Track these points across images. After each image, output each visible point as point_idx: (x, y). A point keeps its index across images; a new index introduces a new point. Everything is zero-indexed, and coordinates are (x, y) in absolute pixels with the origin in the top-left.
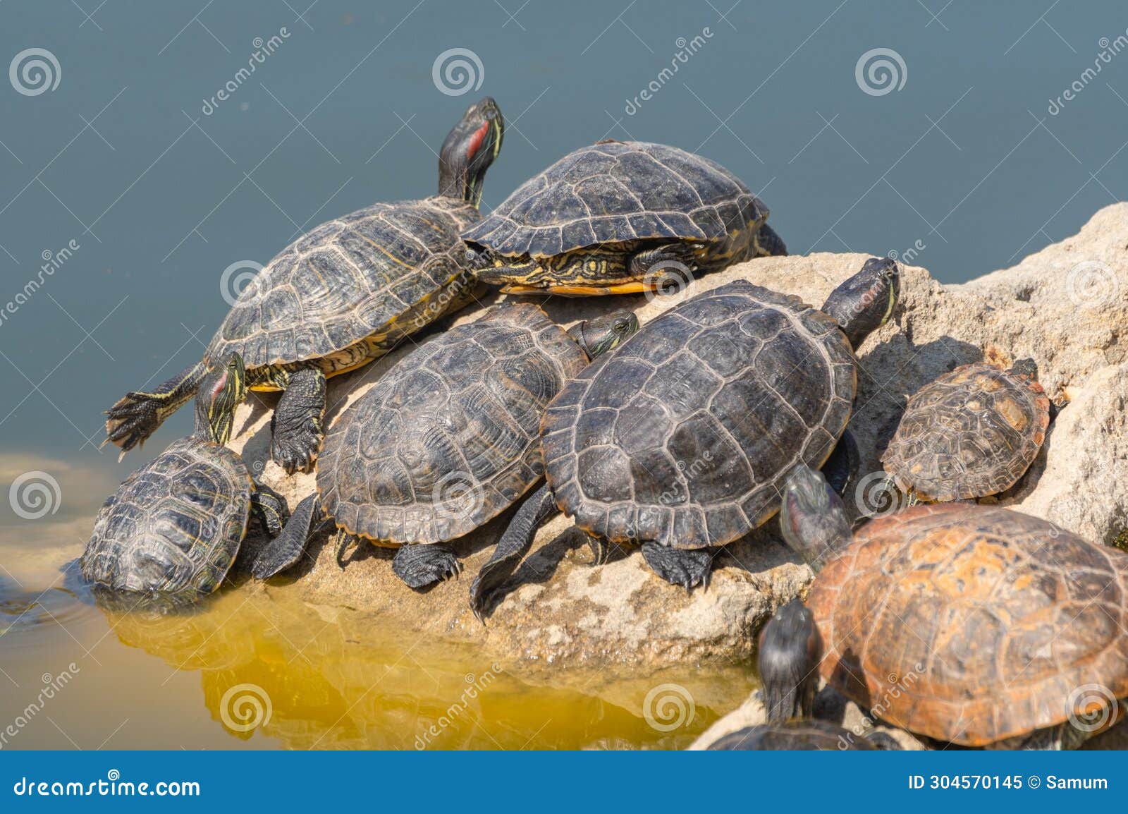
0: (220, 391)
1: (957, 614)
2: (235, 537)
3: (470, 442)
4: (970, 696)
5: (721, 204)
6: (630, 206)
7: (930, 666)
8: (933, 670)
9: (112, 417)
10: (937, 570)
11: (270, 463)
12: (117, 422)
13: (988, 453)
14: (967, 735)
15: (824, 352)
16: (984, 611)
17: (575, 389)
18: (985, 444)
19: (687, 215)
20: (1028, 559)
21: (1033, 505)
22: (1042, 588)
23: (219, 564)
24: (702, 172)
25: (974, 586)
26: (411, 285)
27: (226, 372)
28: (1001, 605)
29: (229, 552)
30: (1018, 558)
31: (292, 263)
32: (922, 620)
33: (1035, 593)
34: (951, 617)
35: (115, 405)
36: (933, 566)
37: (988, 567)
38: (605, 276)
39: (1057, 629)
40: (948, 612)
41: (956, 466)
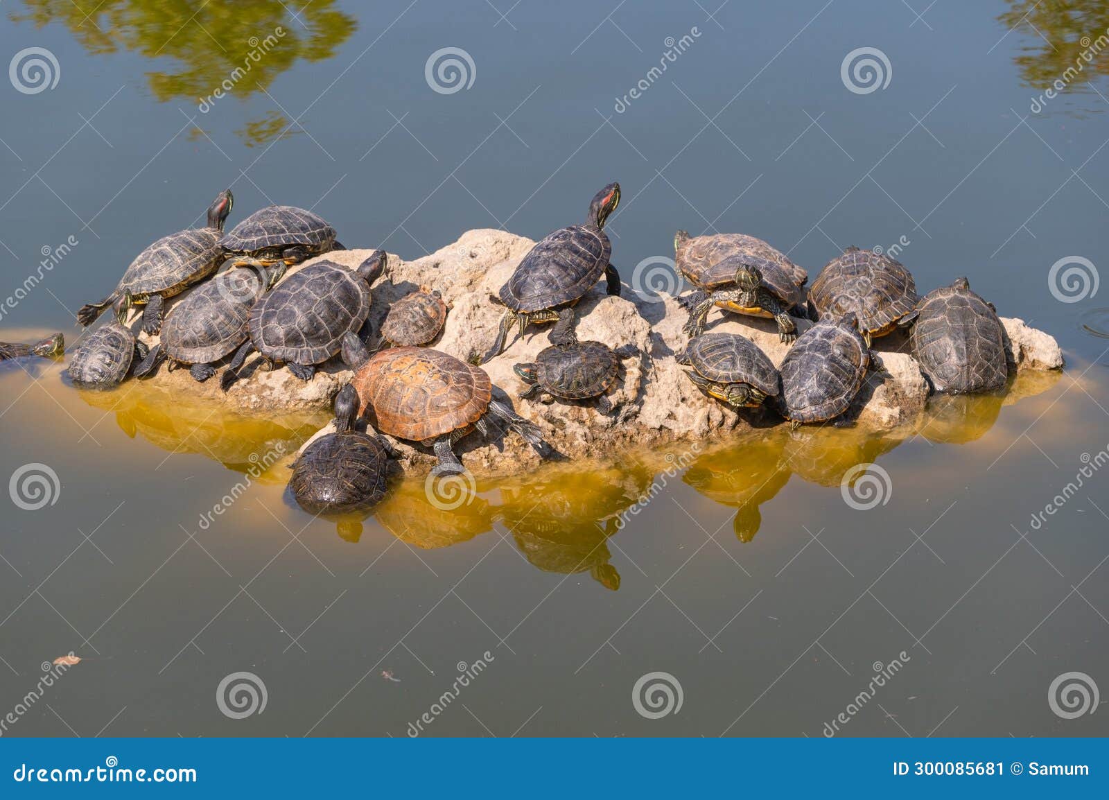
0: (122, 303)
1: (410, 390)
2: (128, 361)
3: (220, 323)
4: (415, 422)
5: (318, 230)
6: (283, 231)
7: (400, 410)
8: (401, 412)
9: (80, 314)
10: (402, 373)
11: (142, 332)
12: (81, 316)
13: (422, 327)
14: (414, 437)
15: (358, 288)
16: (421, 389)
17: (261, 303)
18: (421, 323)
19: (305, 235)
20: (438, 368)
21: (440, 347)
22: (443, 380)
23: (122, 371)
24: (311, 218)
25: (417, 379)
26: (197, 262)
27: (124, 296)
28: (427, 386)
29: (126, 366)
30: (434, 368)
31: (150, 253)
32: (396, 392)
33: (440, 381)
34: (408, 391)
35: (81, 309)
36: (401, 371)
37: (422, 371)
38: (273, 258)
39: (449, 395)
40: (407, 389)
41: (410, 333)
